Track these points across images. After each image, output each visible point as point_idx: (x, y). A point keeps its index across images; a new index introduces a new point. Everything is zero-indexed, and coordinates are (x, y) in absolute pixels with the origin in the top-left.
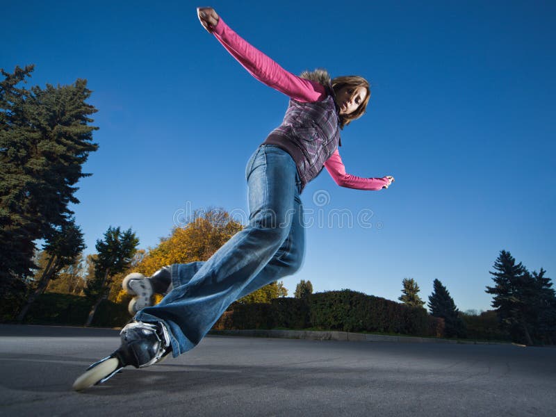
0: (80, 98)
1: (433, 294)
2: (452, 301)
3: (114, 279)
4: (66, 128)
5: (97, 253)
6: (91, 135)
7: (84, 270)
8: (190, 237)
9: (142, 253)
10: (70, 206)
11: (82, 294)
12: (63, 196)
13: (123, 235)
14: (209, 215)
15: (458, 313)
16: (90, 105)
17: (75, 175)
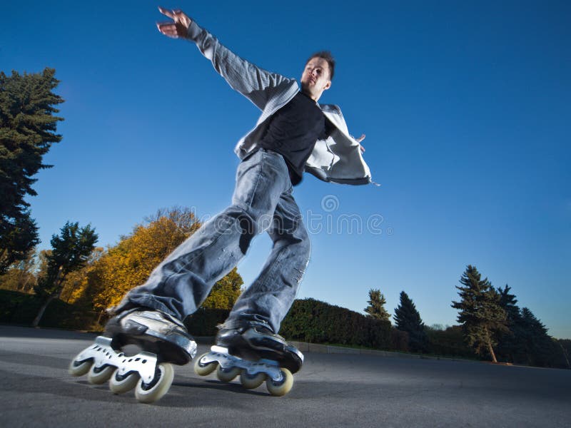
0: (46, 88)
1: (399, 306)
2: (418, 315)
3: (67, 277)
4: (29, 117)
5: (51, 248)
6: (55, 125)
7: (36, 267)
8: (153, 237)
9: (101, 251)
10: (27, 198)
11: (31, 292)
12: (19, 187)
13: (81, 231)
14: (174, 215)
15: (423, 327)
16: (56, 94)
17: (35, 165)
